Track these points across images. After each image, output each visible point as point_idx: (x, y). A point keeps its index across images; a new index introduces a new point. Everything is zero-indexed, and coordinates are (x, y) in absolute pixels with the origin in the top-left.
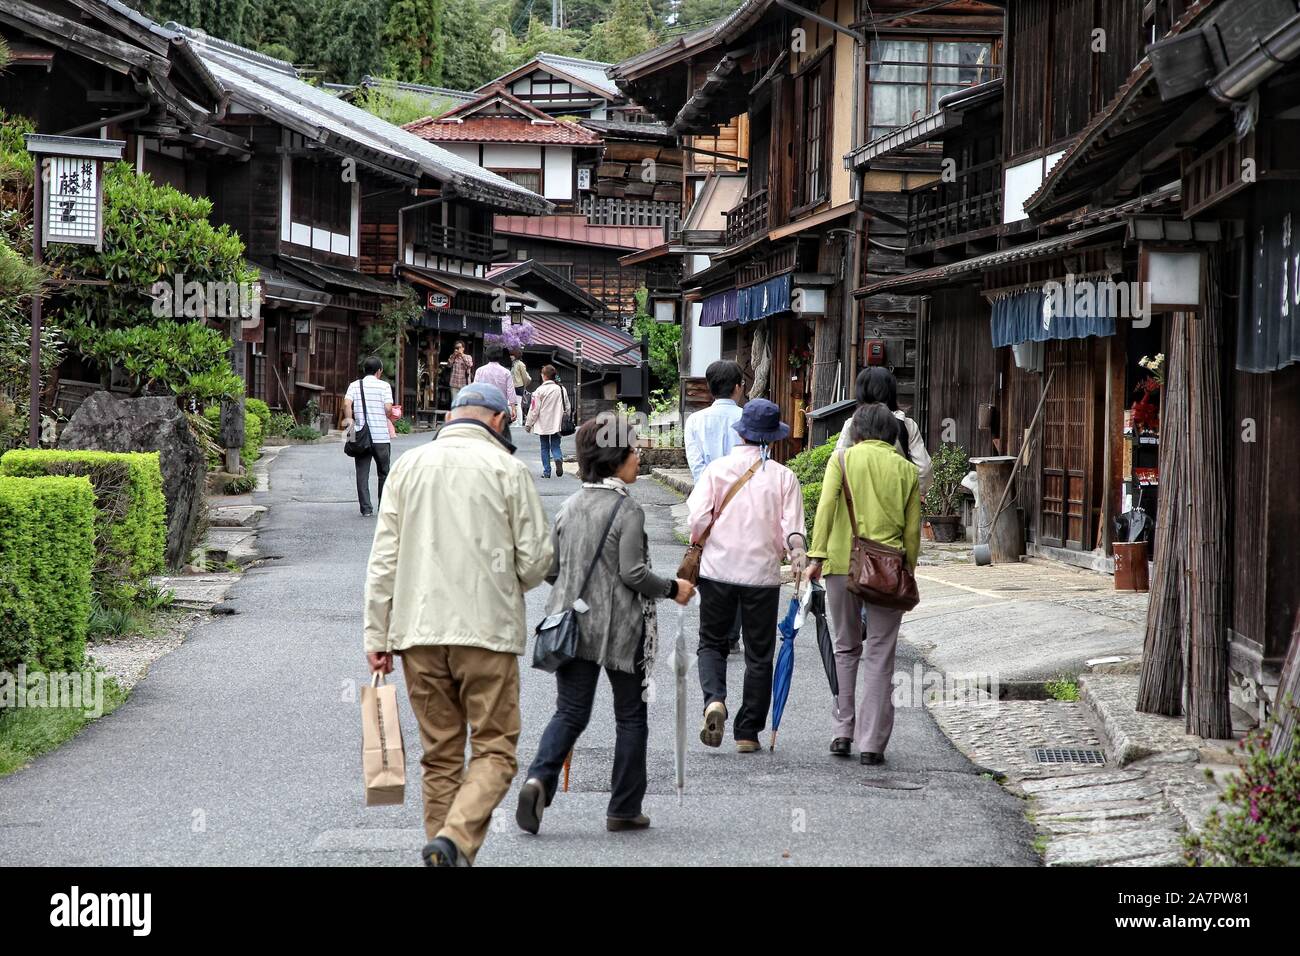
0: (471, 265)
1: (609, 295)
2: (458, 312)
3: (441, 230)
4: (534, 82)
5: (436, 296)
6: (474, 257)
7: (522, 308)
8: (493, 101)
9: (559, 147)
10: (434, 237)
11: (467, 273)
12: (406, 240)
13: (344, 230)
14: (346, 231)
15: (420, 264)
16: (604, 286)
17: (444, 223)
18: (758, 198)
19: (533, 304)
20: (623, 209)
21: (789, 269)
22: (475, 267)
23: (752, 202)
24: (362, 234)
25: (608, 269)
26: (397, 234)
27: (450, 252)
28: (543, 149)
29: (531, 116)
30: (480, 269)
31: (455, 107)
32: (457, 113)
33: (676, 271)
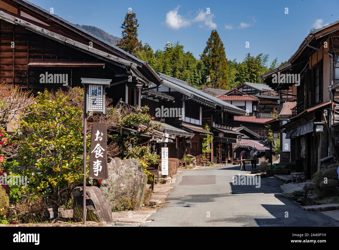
0: (229, 127)
1: (261, 134)
2: (226, 138)
3: (222, 118)
4: (243, 88)
5: (220, 134)
6: (229, 125)
7: (241, 137)
8: (234, 91)
9: (249, 101)
10: (220, 120)
11: (228, 128)
12: (213, 121)
13: (198, 119)
14: (199, 119)
15: (217, 127)
16: (260, 132)
17: (222, 117)
18: (301, 104)
19: (243, 136)
20: (264, 115)
21: (312, 120)
22: (230, 127)
23: (299, 105)
24: (202, 120)
25: (261, 128)
26: (211, 120)
27: (224, 124)
28: (245, 102)
29: (242, 94)
30: (231, 128)
31: (226, 93)
32: (226, 94)
33: (278, 125)
